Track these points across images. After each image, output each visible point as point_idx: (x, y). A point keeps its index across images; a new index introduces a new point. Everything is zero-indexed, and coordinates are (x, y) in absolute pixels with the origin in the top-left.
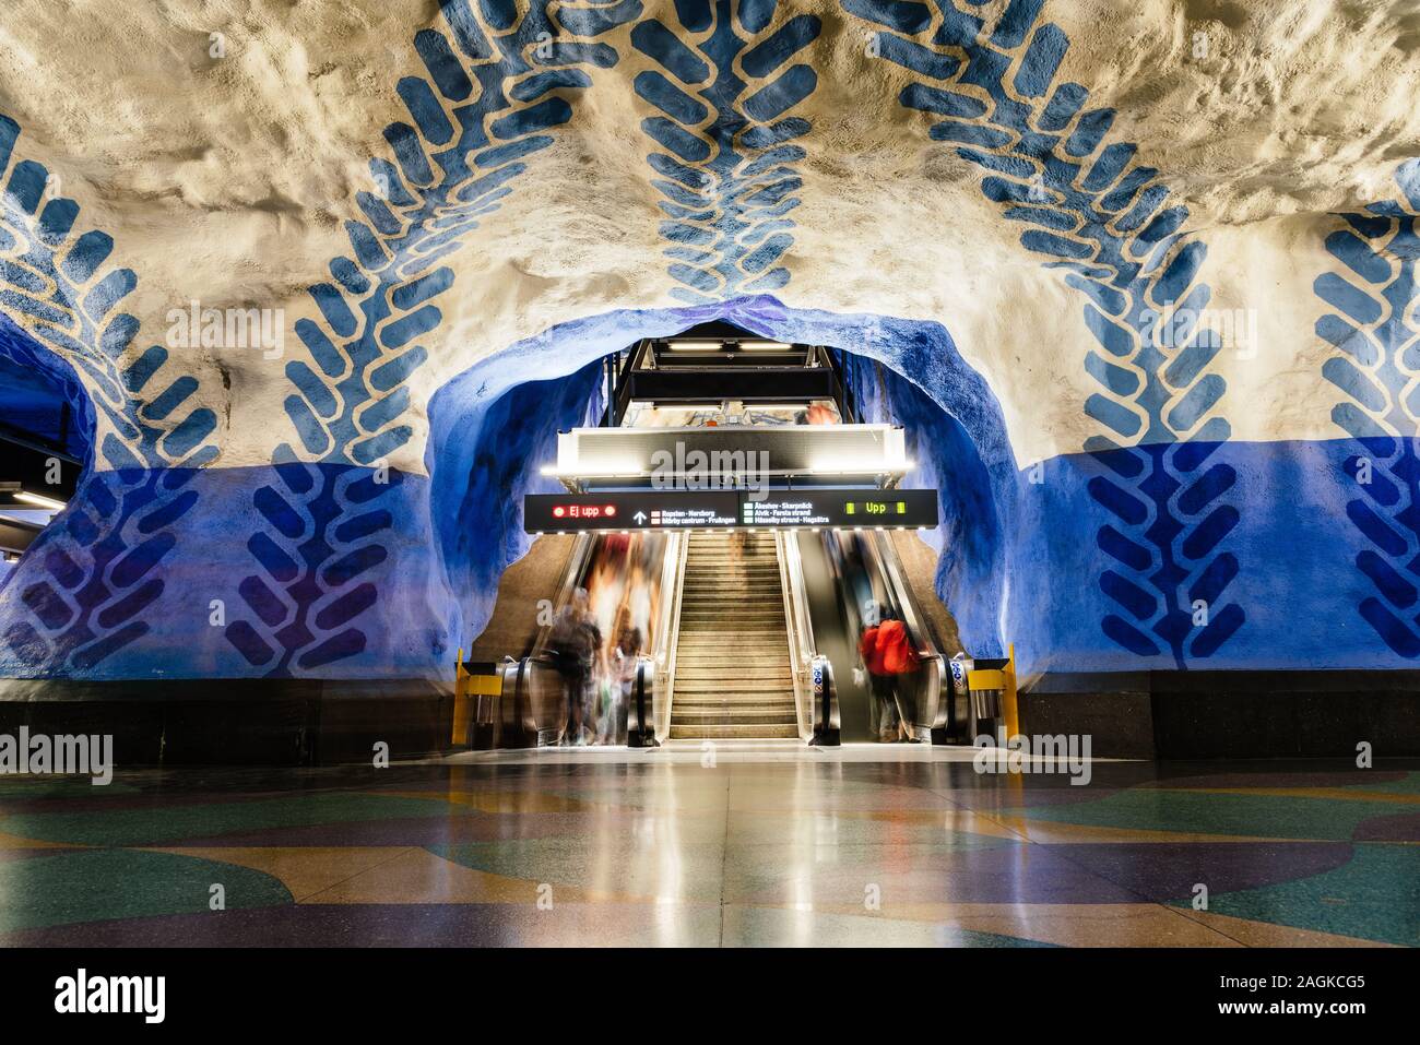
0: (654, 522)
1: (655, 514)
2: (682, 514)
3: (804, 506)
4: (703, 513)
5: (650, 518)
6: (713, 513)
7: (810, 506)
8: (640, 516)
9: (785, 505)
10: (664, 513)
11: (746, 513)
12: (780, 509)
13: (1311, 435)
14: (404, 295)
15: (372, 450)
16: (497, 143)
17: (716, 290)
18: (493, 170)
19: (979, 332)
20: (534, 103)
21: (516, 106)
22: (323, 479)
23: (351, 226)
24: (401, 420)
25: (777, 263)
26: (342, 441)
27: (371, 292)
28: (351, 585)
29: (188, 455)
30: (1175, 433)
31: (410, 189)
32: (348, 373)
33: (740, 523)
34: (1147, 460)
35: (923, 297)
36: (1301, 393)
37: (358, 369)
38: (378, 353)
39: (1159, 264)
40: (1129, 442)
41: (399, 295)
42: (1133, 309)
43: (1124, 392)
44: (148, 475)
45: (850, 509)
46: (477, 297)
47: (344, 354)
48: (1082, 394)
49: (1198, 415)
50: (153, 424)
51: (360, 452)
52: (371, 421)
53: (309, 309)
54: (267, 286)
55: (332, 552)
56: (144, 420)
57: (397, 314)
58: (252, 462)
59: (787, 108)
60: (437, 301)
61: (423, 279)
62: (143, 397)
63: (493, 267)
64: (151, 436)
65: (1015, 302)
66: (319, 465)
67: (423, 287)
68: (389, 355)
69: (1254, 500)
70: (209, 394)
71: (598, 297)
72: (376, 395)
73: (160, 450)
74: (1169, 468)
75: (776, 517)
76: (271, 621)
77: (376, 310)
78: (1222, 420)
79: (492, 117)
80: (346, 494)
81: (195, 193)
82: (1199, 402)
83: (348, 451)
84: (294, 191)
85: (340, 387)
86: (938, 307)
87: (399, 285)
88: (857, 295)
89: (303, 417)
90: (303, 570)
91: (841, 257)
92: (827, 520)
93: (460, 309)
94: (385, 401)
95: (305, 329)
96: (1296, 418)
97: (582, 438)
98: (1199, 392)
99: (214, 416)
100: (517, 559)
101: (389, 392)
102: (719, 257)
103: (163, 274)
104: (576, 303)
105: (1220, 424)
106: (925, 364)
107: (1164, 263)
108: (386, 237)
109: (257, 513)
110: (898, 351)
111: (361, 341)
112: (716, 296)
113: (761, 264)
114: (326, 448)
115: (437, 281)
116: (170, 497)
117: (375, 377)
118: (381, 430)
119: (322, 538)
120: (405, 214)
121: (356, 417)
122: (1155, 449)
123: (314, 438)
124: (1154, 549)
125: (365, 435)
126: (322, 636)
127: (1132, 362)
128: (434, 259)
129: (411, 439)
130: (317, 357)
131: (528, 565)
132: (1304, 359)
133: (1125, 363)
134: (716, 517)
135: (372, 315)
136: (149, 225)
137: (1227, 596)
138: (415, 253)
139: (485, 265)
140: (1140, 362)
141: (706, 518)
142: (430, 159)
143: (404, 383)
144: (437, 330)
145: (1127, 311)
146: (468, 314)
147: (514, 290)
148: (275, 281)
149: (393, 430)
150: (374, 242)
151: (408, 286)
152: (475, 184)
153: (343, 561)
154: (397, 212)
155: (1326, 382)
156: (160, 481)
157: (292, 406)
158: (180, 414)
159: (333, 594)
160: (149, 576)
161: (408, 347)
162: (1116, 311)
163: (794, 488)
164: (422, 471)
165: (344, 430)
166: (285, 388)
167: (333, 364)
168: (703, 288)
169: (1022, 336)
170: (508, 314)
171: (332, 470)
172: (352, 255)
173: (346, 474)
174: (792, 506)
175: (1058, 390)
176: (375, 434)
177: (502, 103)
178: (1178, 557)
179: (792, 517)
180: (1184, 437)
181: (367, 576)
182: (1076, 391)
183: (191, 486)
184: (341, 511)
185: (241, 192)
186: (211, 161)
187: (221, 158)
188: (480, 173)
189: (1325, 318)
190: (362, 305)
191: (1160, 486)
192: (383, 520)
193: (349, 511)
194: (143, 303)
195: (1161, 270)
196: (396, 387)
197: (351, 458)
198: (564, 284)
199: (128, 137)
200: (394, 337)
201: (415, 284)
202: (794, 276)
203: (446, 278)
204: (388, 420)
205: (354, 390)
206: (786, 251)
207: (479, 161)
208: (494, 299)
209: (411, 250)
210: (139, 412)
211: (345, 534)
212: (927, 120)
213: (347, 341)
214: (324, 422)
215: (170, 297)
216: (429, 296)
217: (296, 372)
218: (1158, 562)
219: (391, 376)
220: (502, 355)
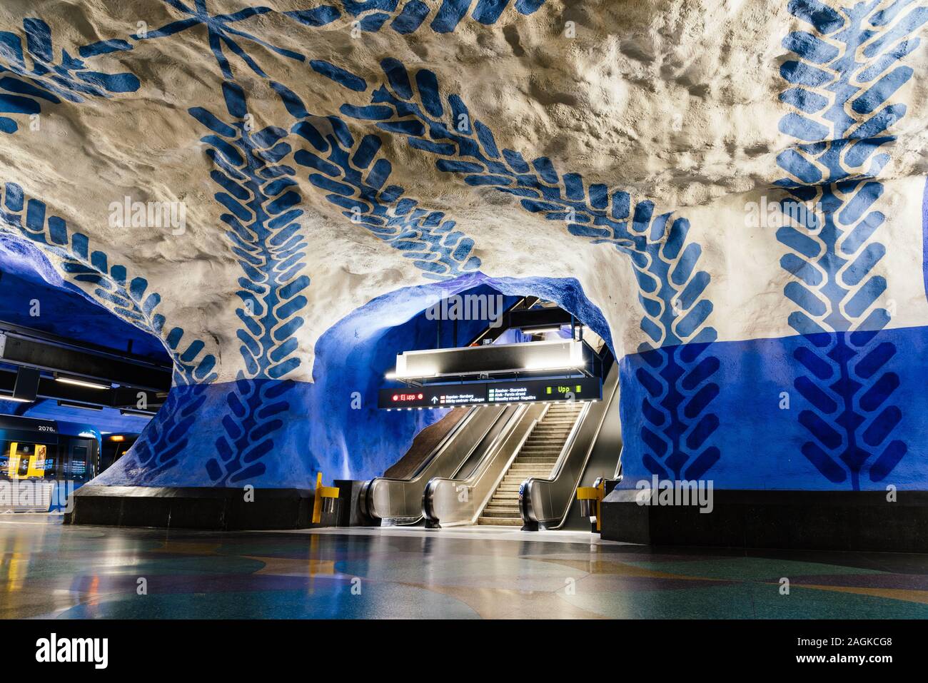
0: (442, 402)
1: (442, 397)
2: (456, 397)
3: (522, 390)
4: (467, 396)
5: (440, 400)
6: (472, 396)
7: (525, 390)
8: (435, 399)
9: (512, 390)
10: (447, 397)
11: (490, 395)
12: (509, 392)
13: (774, 335)
14: (285, 292)
15: (279, 371)
16: (273, 217)
17: (446, 272)
18: (282, 229)
19: (590, 281)
20: (279, 196)
21: (271, 199)
22: (255, 387)
23: (240, 262)
24: (293, 355)
25: (470, 254)
26: (263, 368)
27: (268, 292)
28: (262, 441)
29: (205, 378)
30: (681, 339)
31: (247, 243)
32: (263, 333)
33: (487, 401)
34: (665, 356)
35: (559, 264)
36: (770, 307)
37: (268, 331)
38: (276, 322)
39: (663, 234)
40: (657, 345)
41: (283, 292)
42: (653, 263)
43: (654, 315)
44: (188, 388)
45: (549, 390)
46: (326, 288)
47: (259, 323)
48: (639, 316)
49: (696, 326)
50: (188, 364)
51: (272, 372)
52: (277, 356)
53: (238, 303)
54: (217, 294)
55: (255, 423)
56: (183, 362)
57: (283, 302)
58: (229, 380)
59: (384, 182)
60: (303, 293)
61: (293, 283)
62: (178, 351)
63: (332, 272)
64: (189, 370)
65: (602, 264)
66: (254, 380)
67: (293, 287)
68: (282, 322)
69: (730, 379)
70: (210, 348)
71: (390, 282)
72: (278, 343)
73: (194, 376)
74: (678, 360)
75: (507, 397)
76: (225, 459)
77: (271, 300)
78: (711, 328)
79: (264, 205)
80: (265, 394)
81: (167, 256)
82: (697, 318)
83: (266, 373)
84: (206, 250)
85: (261, 340)
86: (570, 269)
87: (281, 287)
88: (522, 267)
89: (248, 356)
90: (243, 433)
91: (499, 248)
92: (535, 398)
93: (317, 295)
94: (282, 346)
95: (240, 312)
96: (766, 323)
97: (408, 357)
98: (696, 311)
99: (214, 358)
100: (433, 423)
101: (284, 341)
102: (439, 255)
103: (171, 294)
104: (380, 286)
105: (710, 331)
106: (575, 303)
107: (666, 233)
108: (257, 266)
109: (227, 406)
110: (559, 297)
111: (267, 317)
112: (450, 275)
113: (463, 257)
114: (257, 371)
115: (301, 283)
116: (196, 399)
117: (276, 334)
118: (282, 361)
119: (252, 417)
120: (257, 254)
121: (269, 355)
122: (669, 349)
123: (252, 367)
124: (666, 412)
125: (274, 364)
126: (245, 466)
127: (657, 296)
128: (295, 273)
129: (301, 364)
130: (248, 326)
131: (439, 426)
132: (773, 285)
133: (653, 296)
134: (474, 398)
135: (270, 304)
136: (160, 272)
137: (708, 442)
138: (278, 271)
139: (327, 271)
140: (660, 295)
141: (469, 399)
142: (247, 228)
143: (293, 335)
144: (306, 308)
145: (649, 264)
146: (322, 297)
147: (347, 282)
148: (218, 291)
149: (289, 360)
150: (252, 268)
151: (286, 287)
152: (277, 236)
153: (260, 428)
154: (253, 254)
155: (786, 298)
156: (193, 391)
157: (243, 351)
158: (199, 358)
159: (254, 445)
160: (183, 437)
161: (291, 317)
162: (643, 266)
163: (520, 380)
164: (310, 379)
165: (264, 362)
166: (238, 343)
167: (256, 329)
168: (438, 272)
169: (610, 283)
170: (346, 295)
171: (260, 382)
172: (246, 276)
173: (266, 384)
174: (515, 390)
175: (629, 314)
176: (279, 363)
177: (265, 199)
178: (681, 417)
179: (515, 396)
180: (686, 340)
181: (270, 436)
182: (637, 315)
183: (204, 393)
184: (262, 403)
185: (185, 253)
186: (168, 242)
187: (170, 239)
188: (275, 231)
189: (786, 256)
190: (265, 299)
191: (672, 373)
192: (285, 406)
193: (265, 403)
194: (165, 308)
195: (665, 238)
196: (288, 338)
197: (268, 376)
198: (370, 277)
199: (126, 235)
200: (283, 313)
201: (289, 286)
202: (483, 260)
203: (305, 281)
204: (285, 356)
205: (267, 342)
206: (474, 247)
207: (271, 225)
208: (336, 289)
209: (275, 270)
210: (179, 359)
211: (263, 414)
212: (459, 177)
213: (260, 317)
214: (256, 358)
215: (177, 304)
216: (299, 291)
217: (241, 334)
218: (669, 420)
219: (285, 332)
220: (352, 316)
